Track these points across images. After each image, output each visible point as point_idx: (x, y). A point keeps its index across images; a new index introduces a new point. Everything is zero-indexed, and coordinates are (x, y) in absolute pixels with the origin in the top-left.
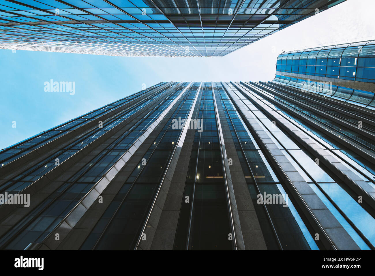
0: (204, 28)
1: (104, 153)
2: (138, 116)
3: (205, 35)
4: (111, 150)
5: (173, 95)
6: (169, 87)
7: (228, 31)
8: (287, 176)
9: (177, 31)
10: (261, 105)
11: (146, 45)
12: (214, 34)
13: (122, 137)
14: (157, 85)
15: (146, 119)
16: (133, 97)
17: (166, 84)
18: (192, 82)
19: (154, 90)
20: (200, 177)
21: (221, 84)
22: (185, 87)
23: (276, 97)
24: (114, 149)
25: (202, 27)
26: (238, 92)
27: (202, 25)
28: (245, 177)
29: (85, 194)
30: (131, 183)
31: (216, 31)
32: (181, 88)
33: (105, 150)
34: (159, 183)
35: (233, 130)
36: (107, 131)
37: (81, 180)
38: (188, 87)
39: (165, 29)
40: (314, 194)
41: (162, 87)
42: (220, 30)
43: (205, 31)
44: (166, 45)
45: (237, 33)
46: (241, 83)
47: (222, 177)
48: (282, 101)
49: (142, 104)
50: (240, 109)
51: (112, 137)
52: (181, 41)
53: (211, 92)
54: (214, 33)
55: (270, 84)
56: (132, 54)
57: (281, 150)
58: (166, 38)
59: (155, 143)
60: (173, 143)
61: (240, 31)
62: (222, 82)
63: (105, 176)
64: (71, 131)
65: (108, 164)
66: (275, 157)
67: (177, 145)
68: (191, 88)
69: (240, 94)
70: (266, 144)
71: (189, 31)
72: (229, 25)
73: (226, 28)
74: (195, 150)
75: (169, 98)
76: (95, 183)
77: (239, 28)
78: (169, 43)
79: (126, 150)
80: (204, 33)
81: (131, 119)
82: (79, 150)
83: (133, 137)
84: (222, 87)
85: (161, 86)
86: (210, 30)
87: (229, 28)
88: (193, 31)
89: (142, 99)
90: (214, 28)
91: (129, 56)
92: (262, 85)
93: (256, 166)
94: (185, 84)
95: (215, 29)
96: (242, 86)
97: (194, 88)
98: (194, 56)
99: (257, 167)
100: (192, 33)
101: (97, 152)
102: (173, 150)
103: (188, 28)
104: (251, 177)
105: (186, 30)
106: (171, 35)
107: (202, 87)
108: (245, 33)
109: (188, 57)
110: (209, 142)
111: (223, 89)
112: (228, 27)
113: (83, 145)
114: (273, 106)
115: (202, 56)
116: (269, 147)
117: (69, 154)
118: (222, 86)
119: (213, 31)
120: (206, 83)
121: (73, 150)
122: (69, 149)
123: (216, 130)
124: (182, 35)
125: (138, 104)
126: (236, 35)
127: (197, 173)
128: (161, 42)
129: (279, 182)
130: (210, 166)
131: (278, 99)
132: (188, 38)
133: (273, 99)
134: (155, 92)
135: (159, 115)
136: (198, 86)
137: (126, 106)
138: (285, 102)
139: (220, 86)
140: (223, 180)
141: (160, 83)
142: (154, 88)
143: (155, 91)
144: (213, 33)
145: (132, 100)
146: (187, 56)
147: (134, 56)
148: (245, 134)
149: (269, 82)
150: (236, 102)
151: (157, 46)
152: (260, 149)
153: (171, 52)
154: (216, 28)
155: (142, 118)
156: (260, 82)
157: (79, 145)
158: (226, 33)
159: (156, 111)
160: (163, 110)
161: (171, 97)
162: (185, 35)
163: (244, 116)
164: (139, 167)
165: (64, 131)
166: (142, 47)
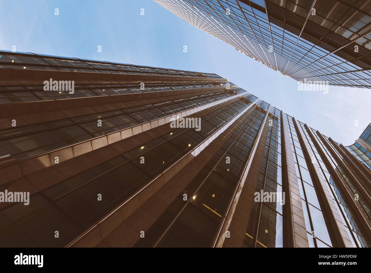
0: (301, 39)
1: (117, 113)
2: (169, 96)
3: (297, 47)
4: (126, 114)
5: (219, 94)
6: (219, 84)
7: (328, 57)
9: (267, 26)
11: (223, 24)
12: (309, 51)
13: (142, 108)
14: (208, 74)
15: (177, 103)
16: (177, 73)
17: (218, 78)
18: (249, 92)
19: (202, 77)
20: (196, 198)
21: (280, 114)
22: (236, 94)
23: (339, 168)
24: (130, 114)
25: (300, 36)
26: (295, 134)
27: (301, 33)
28: (246, 234)
29: (78, 142)
30: (127, 159)
31: (314, 49)
32: (231, 92)
33: (121, 110)
34: (153, 178)
35: (264, 174)
36: (133, 93)
37: (83, 125)
38: (240, 95)
39: (255, 17)
41: (213, 80)
42: (319, 51)
43: (300, 42)
44: (244, 35)
45: (338, 65)
46: (305, 126)
47: (221, 216)
48: (344, 176)
49: (182, 85)
50: (285, 155)
51: (134, 102)
52: (265, 40)
53: (263, 115)
54: (310, 50)
55: (341, 148)
56: (201, 28)
57: (307, 232)
58: (249, 28)
59: (171, 134)
60: (190, 145)
61: (344, 65)
62: (283, 111)
63: (107, 136)
64: (100, 72)
65: (114, 126)
66: (296, 235)
67: (194, 150)
68: (242, 99)
69: (296, 138)
70: (293, 214)
71: (282, 33)
72: (335, 51)
73: (328, 52)
74: (208, 167)
75: (213, 95)
76: (94, 136)
77: (345, 61)
78: (248, 35)
79: (140, 123)
80: (298, 45)
81: (163, 95)
82: (98, 95)
83: (153, 115)
84: (279, 118)
85: (213, 78)
86: (308, 45)
87: (332, 54)
88: (286, 35)
89: (184, 81)
90: (313, 45)
91: (197, 27)
92: (330, 143)
93: (266, 230)
94: (239, 90)
95: (314, 47)
96: (305, 130)
97: (246, 100)
98: (268, 64)
99: (266, 231)
100: (282, 37)
101: (111, 108)
102: (186, 153)
103: (282, 29)
104: (252, 238)
105: (278, 30)
106: (257, 27)
107: (255, 105)
108: (348, 71)
109: (261, 62)
110: (228, 170)
111: (279, 121)
112: (331, 52)
113: (103, 93)
114: (328, 176)
115: (277, 70)
116: (295, 218)
117: (85, 94)
118: (280, 116)
119: (310, 47)
120: (263, 103)
121: (93, 92)
122: (90, 89)
123: (244, 162)
124: (270, 33)
125: (178, 83)
126: (335, 67)
127: (197, 192)
128: (242, 30)
130: (214, 195)
131: (340, 171)
132: (274, 41)
133: (334, 168)
134: (203, 81)
136: (253, 100)
137: (164, 78)
138: (347, 180)
139: (278, 114)
140: (221, 220)
141: (212, 74)
142: (203, 76)
143: (203, 80)
145: (174, 76)
146: (260, 61)
147: (202, 30)
148: (273, 186)
149: (341, 145)
150: (286, 145)
151: (233, 32)
152: (282, 214)
153: (244, 46)
154: (316, 46)
155: (173, 100)
156: (330, 139)
157: (99, 91)
158: (324, 58)
159: (191, 101)
160: (199, 105)
161: (216, 96)
162: (273, 35)
163: (286, 166)
164: (142, 148)
165: (94, 69)
166: (217, 24)
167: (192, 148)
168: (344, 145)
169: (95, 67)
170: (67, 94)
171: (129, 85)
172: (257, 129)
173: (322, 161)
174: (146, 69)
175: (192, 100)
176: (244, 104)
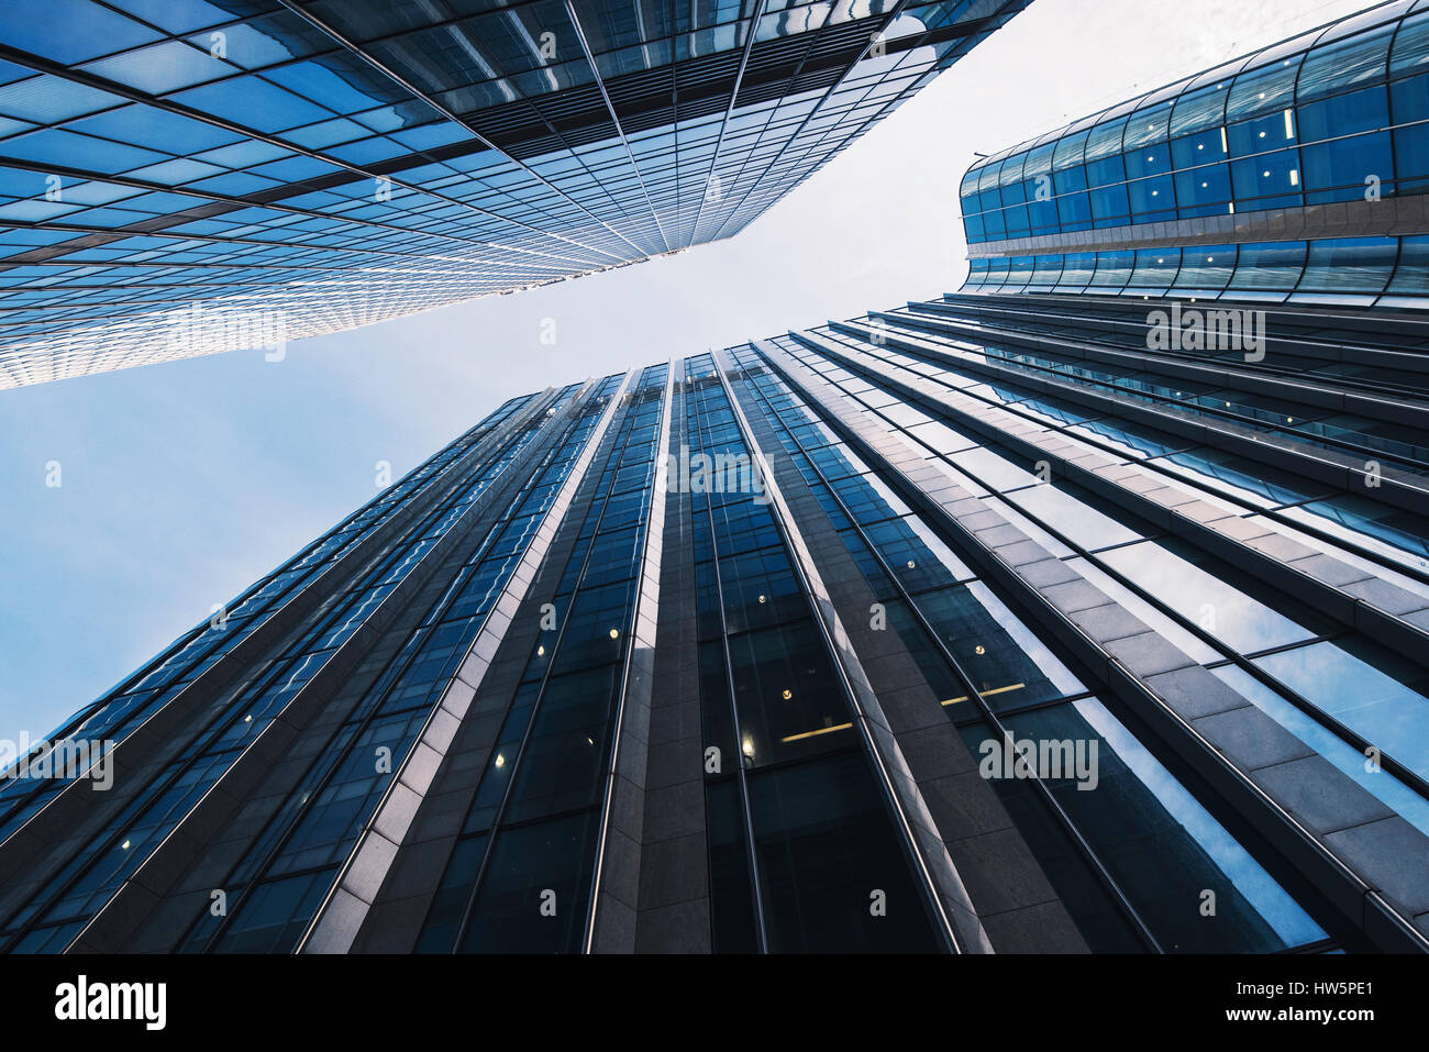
0: (631, 137)
1: (346, 739)
2: (445, 561)
3: (642, 165)
4: (371, 719)
5: (567, 440)
6: (542, 415)
7: (730, 125)
8: (1116, 659)
9: (525, 174)
10: (936, 397)
11: (411, 263)
12: (676, 152)
13: (403, 660)
14: (491, 417)
15: (482, 561)
16: (411, 487)
17: (528, 404)
18: (633, 369)
19: (484, 440)
20: (757, 746)
21: (752, 352)
22: (607, 402)
23: (992, 351)
24: (382, 712)
25: (621, 132)
26: (830, 365)
27: (618, 125)
28: (944, 703)
29: (305, 925)
30: (485, 833)
31: (683, 137)
32: (593, 408)
33: (346, 723)
34: (599, 808)
35: (849, 525)
36: (338, 647)
37: (280, 868)
38: (621, 394)
39: (473, 179)
40: (1245, 705)
41: (517, 420)
42: (699, 131)
43: (636, 148)
44: (491, 244)
45: (769, 127)
46: (833, 326)
47: (849, 725)
48: (1020, 359)
49: (451, 506)
50: (854, 435)
51: (364, 668)
52: (550, 213)
53: (716, 392)
54: (676, 145)
55: (954, 304)
56: (363, 319)
57: (1063, 559)
58: (485, 216)
59: (541, 651)
60: (614, 634)
61: (781, 114)
62: (754, 341)
63: (372, 828)
64: (190, 681)
65: (371, 780)
66: (1046, 592)
67: (635, 636)
68: (634, 399)
69: (840, 374)
70: (996, 550)
71: (574, 163)
72: (730, 100)
73: (721, 115)
74: (710, 640)
75: (556, 456)
76: (337, 866)
77: (774, 103)
78: (500, 235)
79: (431, 705)
80: (637, 158)
81: (423, 577)
82: (242, 748)
83: (449, 652)
84: (761, 363)
85: (513, 416)
86: (659, 139)
87: (732, 112)
88: (587, 160)
89: (447, 488)
90: (671, 127)
91: (352, 327)
92: (921, 316)
93: (978, 648)
94: (606, 386)
95: (676, 131)
96: (840, 337)
97: (647, 394)
98: (615, 263)
99: (980, 650)
100: (585, 170)
101: (315, 744)
102: (622, 661)
103: (567, 152)
104: (965, 698)
105: (557, 162)
106: (503, 198)
107: (676, 385)
108: (804, 118)
109: (593, 273)
110: (762, 597)
111: (767, 370)
112: (727, 110)
113: (254, 727)
114: (986, 390)
115: (649, 257)
116: (1009, 557)
117: (206, 779)
118: (756, 357)
119: (670, 140)
120: (689, 363)
121: (223, 752)
122: (204, 753)
123: (779, 542)
124: (546, 188)
125: (436, 510)
126: (767, 135)
127: (740, 730)
128: (472, 237)
129: (1087, 690)
130: (787, 692)
131: (1001, 355)
132: (573, 196)
133: (981, 360)
134: (495, 445)
135: (531, 535)
136: (662, 379)
137: (390, 531)
138: (1033, 361)
139: (749, 359)
140: (856, 733)
141: (503, 408)
142: (484, 433)
143: (492, 442)
144: (674, 149)
145: (409, 501)
146: (589, 271)
147: (373, 322)
148: (900, 532)
149: (948, 298)
150: (833, 411)
151: (455, 259)
153: (517, 269)
154: (681, 125)
155: (465, 564)
156: (913, 307)
157: (236, 734)
158: (724, 137)
159: (515, 523)
160: (544, 512)
161: (562, 452)
162: (559, 185)
163: (879, 457)
164: (500, 761)
165: (164, 690)
166: (394, 275)
167: (627, 635)
168: (954, 291)
169: (163, 681)
170: (152, 831)
171: (309, 637)
172: (737, 436)
173: (942, 371)
174: (314, 552)
175: (512, 518)
176: (651, 406)
